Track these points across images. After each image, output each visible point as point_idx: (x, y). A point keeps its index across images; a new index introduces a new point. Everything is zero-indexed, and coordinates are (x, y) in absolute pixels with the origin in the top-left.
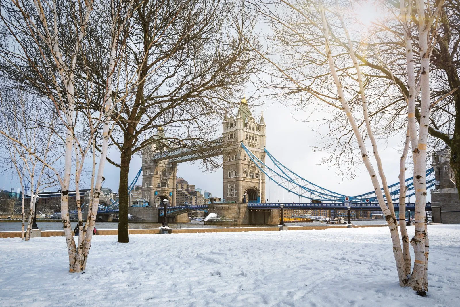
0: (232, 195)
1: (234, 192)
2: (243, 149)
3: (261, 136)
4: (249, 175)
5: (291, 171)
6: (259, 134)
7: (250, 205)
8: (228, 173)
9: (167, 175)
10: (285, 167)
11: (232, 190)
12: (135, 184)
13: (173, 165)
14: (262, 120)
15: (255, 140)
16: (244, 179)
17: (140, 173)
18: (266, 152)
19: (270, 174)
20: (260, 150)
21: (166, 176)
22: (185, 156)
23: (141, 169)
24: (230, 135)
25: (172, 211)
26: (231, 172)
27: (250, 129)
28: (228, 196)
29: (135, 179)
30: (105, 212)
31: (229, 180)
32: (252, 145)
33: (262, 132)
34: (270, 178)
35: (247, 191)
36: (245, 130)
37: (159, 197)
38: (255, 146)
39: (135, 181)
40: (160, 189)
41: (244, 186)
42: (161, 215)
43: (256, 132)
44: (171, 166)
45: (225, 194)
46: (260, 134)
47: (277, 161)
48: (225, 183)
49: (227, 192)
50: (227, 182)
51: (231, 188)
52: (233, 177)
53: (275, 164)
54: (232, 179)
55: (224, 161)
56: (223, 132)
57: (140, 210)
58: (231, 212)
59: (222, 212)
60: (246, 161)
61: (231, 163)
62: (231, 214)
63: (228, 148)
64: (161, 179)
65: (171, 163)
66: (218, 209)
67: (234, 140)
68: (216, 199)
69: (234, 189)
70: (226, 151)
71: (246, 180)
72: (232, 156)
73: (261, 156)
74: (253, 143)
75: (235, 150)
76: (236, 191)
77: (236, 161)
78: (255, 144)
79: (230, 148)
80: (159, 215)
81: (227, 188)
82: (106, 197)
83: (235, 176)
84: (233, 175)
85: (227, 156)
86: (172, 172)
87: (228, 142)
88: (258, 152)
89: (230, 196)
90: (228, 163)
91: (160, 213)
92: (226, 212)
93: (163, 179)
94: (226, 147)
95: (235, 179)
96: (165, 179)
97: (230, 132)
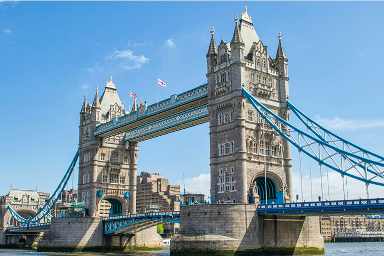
0: (227, 188)
2: (244, 101)
3: (279, 77)
4: (258, 150)
5: (341, 139)
6: (275, 74)
7: (263, 207)
8: (219, 146)
9: (119, 162)
10: (328, 132)
11: (227, 180)
13: (130, 146)
14: (281, 50)
15: (268, 84)
16: (251, 158)
17: (75, 160)
18: (289, 106)
19: (302, 141)
20: (278, 104)
21: (118, 164)
23: (77, 154)
24: (220, 77)
25: (125, 224)
26: (223, 144)
27: (258, 64)
28: (220, 192)
29: (68, 172)
31: (220, 160)
32: (263, 95)
33: (281, 71)
34: (300, 149)
35: (256, 180)
36: (247, 66)
38: (269, 96)
40: (108, 187)
41: (250, 171)
42: (106, 232)
43: (269, 70)
44: (127, 146)
45: (215, 187)
46: (277, 75)
48: (214, 166)
49: (218, 184)
50: (217, 164)
51: (224, 175)
52: (227, 154)
53: (309, 128)
54: (226, 159)
55: (212, 125)
56: (208, 72)
57: (69, 223)
58: (224, 221)
59: (205, 221)
60: (253, 123)
61: (224, 128)
62: (224, 227)
63: (217, 101)
64: (110, 169)
65: (127, 142)
66: (197, 216)
67: (227, 84)
68: (195, 197)
69: (231, 178)
70: (215, 105)
71: (252, 159)
72: (226, 115)
73: (281, 114)
74: (265, 90)
75: (230, 103)
76: (235, 182)
77: (232, 124)
78: (269, 93)
79: (221, 99)
80: (104, 233)
81: (217, 176)
82: (33, 204)
83: (231, 153)
84: (227, 150)
85: (217, 116)
86: (129, 157)
87: (217, 89)
88: (275, 107)
89: (223, 192)
90: (219, 127)
91: (106, 228)
92: (213, 223)
93: (112, 169)
94: (214, 98)
95: (231, 156)
96: (116, 169)
97: (221, 71)
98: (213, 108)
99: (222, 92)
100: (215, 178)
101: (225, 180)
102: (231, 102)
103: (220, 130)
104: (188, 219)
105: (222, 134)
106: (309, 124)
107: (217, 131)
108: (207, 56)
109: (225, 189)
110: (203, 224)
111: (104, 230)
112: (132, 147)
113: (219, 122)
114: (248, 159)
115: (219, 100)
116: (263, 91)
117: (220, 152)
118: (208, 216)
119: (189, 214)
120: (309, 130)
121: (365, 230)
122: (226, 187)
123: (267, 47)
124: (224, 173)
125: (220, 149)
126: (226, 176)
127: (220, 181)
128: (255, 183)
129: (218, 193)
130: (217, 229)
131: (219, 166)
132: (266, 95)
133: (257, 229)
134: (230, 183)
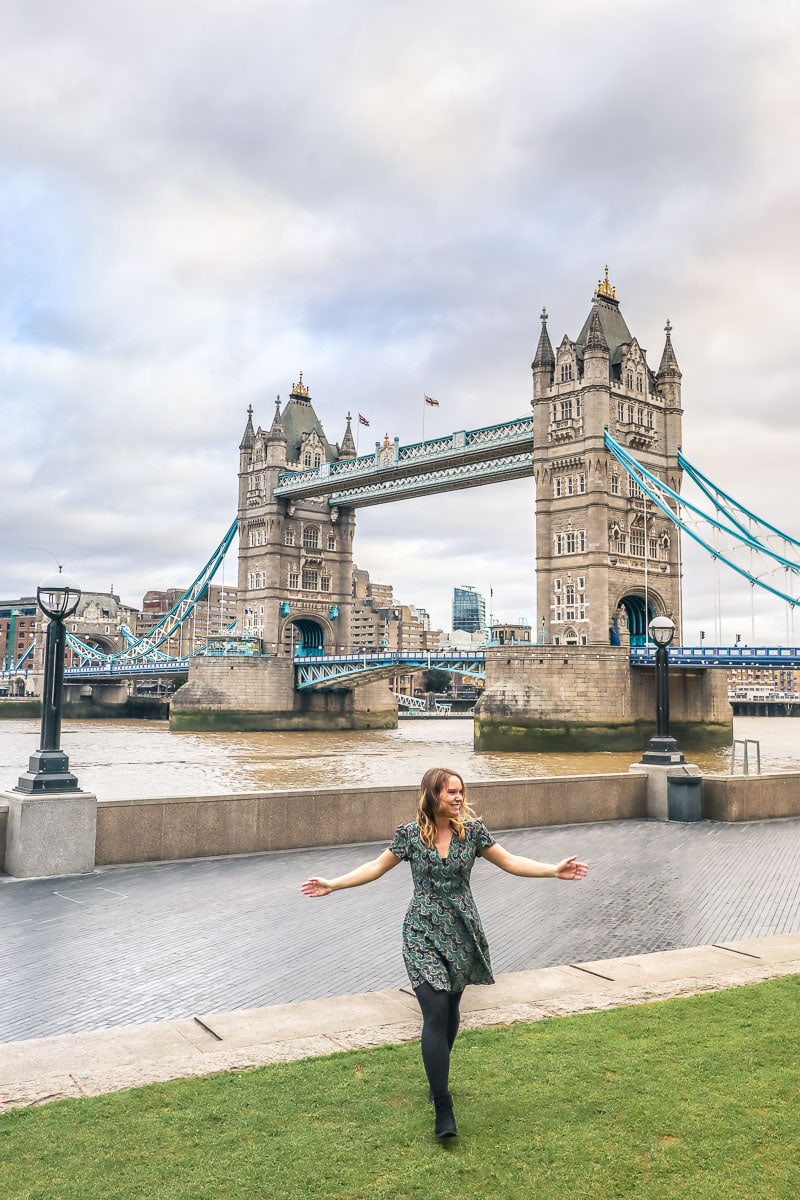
0: (571, 615)
1: (579, 604)
3: (665, 409)
4: (628, 547)
6: (658, 404)
8: (556, 538)
9: (320, 546)
10: (757, 519)
11: (571, 599)
12: (210, 578)
13: (340, 515)
14: (669, 355)
15: (645, 424)
16: (615, 562)
17: (228, 539)
18: (682, 466)
19: (704, 530)
20: (662, 461)
21: (320, 552)
22: (387, 484)
23: (234, 528)
24: (559, 408)
25: (344, 672)
26: (563, 535)
27: (629, 384)
28: (555, 621)
29: (210, 563)
30: (104, 673)
31: (556, 563)
32: (638, 444)
33: (669, 397)
35: (622, 601)
36: (613, 390)
37: (296, 622)
38: (649, 446)
39: (212, 567)
40: (300, 596)
41: (612, 584)
42: (302, 685)
43: (649, 396)
44: (334, 517)
45: (545, 613)
46: (662, 405)
47: (725, 496)
48: (543, 575)
49: (552, 607)
50: (549, 571)
51: (565, 591)
52: (571, 553)
53: (719, 508)
54: (569, 562)
55: (540, 497)
56: (535, 396)
57: (232, 668)
58: (575, 676)
59: (540, 676)
60: (620, 497)
61: (566, 504)
62: (575, 685)
63: (553, 453)
64: (303, 561)
65: (335, 509)
66: (526, 666)
67: (575, 423)
68: (516, 631)
69: (579, 597)
70: (547, 460)
71: (618, 564)
72: (570, 481)
73: (667, 479)
74: (642, 435)
75: (580, 459)
76: (587, 604)
77: (583, 498)
78: (648, 440)
79: (562, 451)
80: (296, 686)
81: (549, 592)
82: (106, 621)
83: (580, 551)
84: (571, 546)
85: (551, 479)
86: (337, 538)
87: (555, 431)
88: (656, 466)
89: (561, 622)
90: (555, 502)
91: (300, 677)
92: (556, 678)
93: (307, 561)
94: (547, 448)
95: (580, 558)
96: (315, 562)
97: (562, 397)
98: (545, 466)
99: (563, 438)
100: (546, 595)
101: (566, 600)
102: (582, 458)
103: (557, 508)
104: (507, 671)
105: (563, 515)
106: (721, 501)
107: (551, 509)
108: (534, 366)
109: (566, 616)
110: (537, 680)
111: (296, 682)
112: (344, 519)
113: (556, 492)
114: (611, 564)
115: (556, 452)
116: (638, 437)
117: (556, 548)
118: (546, 666)
119: (509, 661)
120: (720, 512)
121: (773, 687)
122: (568, 613)
123: (645, 351)
124: (564, 587)
125: (556, 544)
126: (568, 592)
127: (556, 602)
128: (623, 606)
129: (552, 622)
130: (562, 689)
131: (554, 575)
132: (643, 444)
133: (629, 689)
134: (575, 605)
